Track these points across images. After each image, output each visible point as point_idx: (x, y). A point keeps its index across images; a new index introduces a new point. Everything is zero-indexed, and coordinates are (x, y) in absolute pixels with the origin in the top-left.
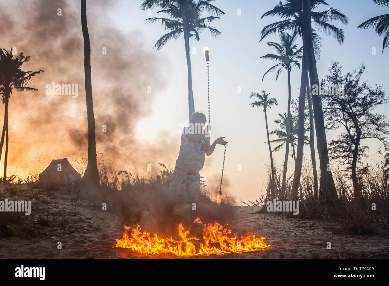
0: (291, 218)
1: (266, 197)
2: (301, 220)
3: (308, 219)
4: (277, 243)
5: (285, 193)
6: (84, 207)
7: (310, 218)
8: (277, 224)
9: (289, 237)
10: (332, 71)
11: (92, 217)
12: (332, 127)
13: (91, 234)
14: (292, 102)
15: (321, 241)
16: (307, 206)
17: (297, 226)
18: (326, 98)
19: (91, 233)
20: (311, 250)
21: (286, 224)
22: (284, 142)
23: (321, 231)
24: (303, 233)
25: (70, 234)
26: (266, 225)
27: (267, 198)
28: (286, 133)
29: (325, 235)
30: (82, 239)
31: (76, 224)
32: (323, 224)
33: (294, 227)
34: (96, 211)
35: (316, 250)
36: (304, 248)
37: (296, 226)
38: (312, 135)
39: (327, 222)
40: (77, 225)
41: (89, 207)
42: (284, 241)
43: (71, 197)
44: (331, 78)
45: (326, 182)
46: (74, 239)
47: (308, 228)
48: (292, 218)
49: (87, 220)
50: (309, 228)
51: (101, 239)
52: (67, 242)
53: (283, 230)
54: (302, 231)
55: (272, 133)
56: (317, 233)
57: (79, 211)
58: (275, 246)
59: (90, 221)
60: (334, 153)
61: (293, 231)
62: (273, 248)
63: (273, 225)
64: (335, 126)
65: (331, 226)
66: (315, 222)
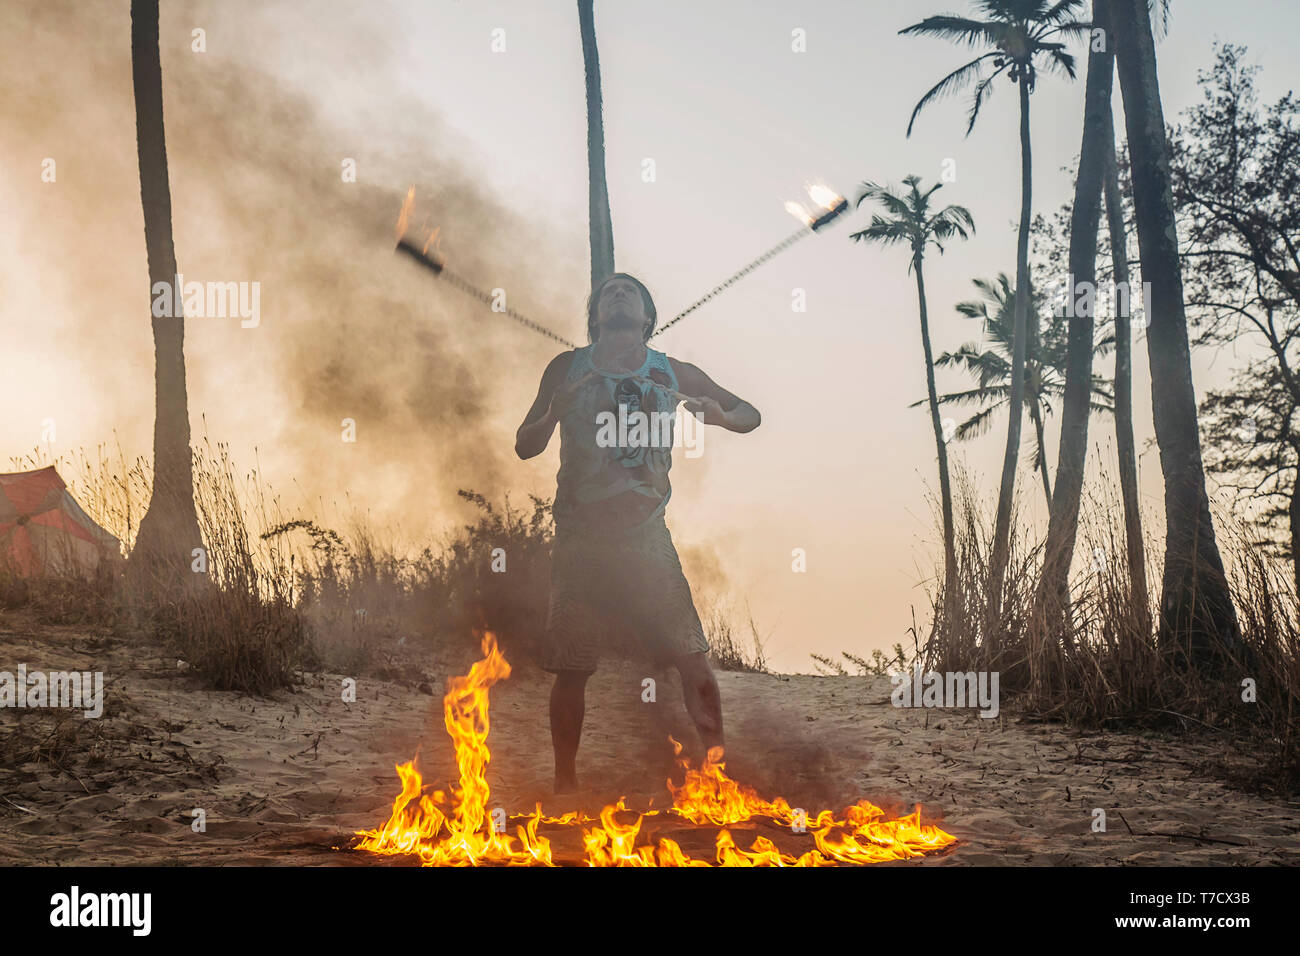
0: (1040, 722)
1: (932, 636)
2: (1085, 732)
3: (1113, 727)
4: (991, 826)
5: (1012, 616)
6: (145, 678)
7: (1124, 723)
8: (985, 749)
9: (1037, 802)
10: (1213, 87)
11: (187, 720)
12: (1206, 335)
13: (187, 792)
14: (1036, 224)
15: (1176, 822)
16: (1108, 673)
17: (1070, 757)
18: (1186, 208)
19: (186, 787)
20: (1138, 858)
21: (1021, 747)
22: (997, 399)
23: (1175, 779)
24: (1099, 786)
25: (94, 792)
26: (934, 754)
27: (937, 638)
28: (1009, 360)
29: (1194, 795)
30: (148, 814)
31: (119, 749)
32: (1179, 751)
33: (1057, 761)
34: (199, 693)
35: (1162, 858)
36: (1109, 848)
37: (1065, 757)
38: (1124, 368)
39: (1198, 742)
40: (125, 754)
41: (169, 677)
42: (1018, 821)
43: (88, 637)
44: (1210, 118)
45: (1190, 571)
46: (113, 816)
47: (1116, 764)
48: (1046, 723)
49: (166, 735)
50: (1124, 766)
51: (233, 813)
52: (84, 826)
53: (1008, 772)
54: (1091, 780)
55: (945, 359)
56: (1157, 787)
57: (127, 693)
58: (983, 841)
59: (176, 736)
60: (1213, 449)
61: (1054, 780)
62: (975, 846)
63: (967, 755)
64: (1219, 333)
65: (1217, 756)
66: (1144, 741)
